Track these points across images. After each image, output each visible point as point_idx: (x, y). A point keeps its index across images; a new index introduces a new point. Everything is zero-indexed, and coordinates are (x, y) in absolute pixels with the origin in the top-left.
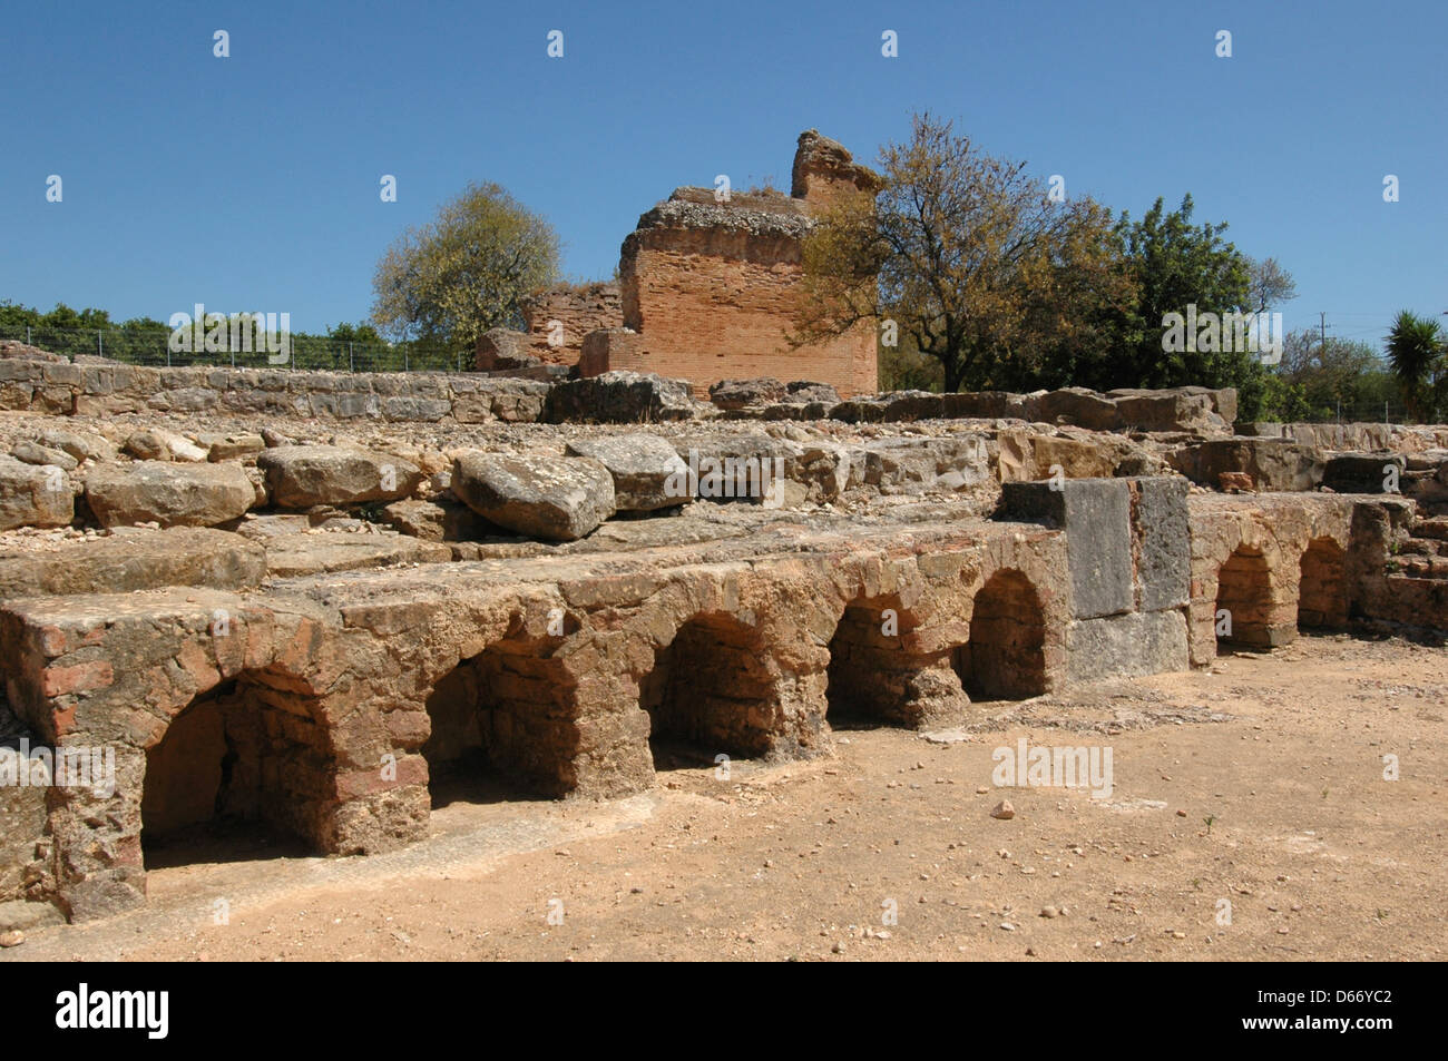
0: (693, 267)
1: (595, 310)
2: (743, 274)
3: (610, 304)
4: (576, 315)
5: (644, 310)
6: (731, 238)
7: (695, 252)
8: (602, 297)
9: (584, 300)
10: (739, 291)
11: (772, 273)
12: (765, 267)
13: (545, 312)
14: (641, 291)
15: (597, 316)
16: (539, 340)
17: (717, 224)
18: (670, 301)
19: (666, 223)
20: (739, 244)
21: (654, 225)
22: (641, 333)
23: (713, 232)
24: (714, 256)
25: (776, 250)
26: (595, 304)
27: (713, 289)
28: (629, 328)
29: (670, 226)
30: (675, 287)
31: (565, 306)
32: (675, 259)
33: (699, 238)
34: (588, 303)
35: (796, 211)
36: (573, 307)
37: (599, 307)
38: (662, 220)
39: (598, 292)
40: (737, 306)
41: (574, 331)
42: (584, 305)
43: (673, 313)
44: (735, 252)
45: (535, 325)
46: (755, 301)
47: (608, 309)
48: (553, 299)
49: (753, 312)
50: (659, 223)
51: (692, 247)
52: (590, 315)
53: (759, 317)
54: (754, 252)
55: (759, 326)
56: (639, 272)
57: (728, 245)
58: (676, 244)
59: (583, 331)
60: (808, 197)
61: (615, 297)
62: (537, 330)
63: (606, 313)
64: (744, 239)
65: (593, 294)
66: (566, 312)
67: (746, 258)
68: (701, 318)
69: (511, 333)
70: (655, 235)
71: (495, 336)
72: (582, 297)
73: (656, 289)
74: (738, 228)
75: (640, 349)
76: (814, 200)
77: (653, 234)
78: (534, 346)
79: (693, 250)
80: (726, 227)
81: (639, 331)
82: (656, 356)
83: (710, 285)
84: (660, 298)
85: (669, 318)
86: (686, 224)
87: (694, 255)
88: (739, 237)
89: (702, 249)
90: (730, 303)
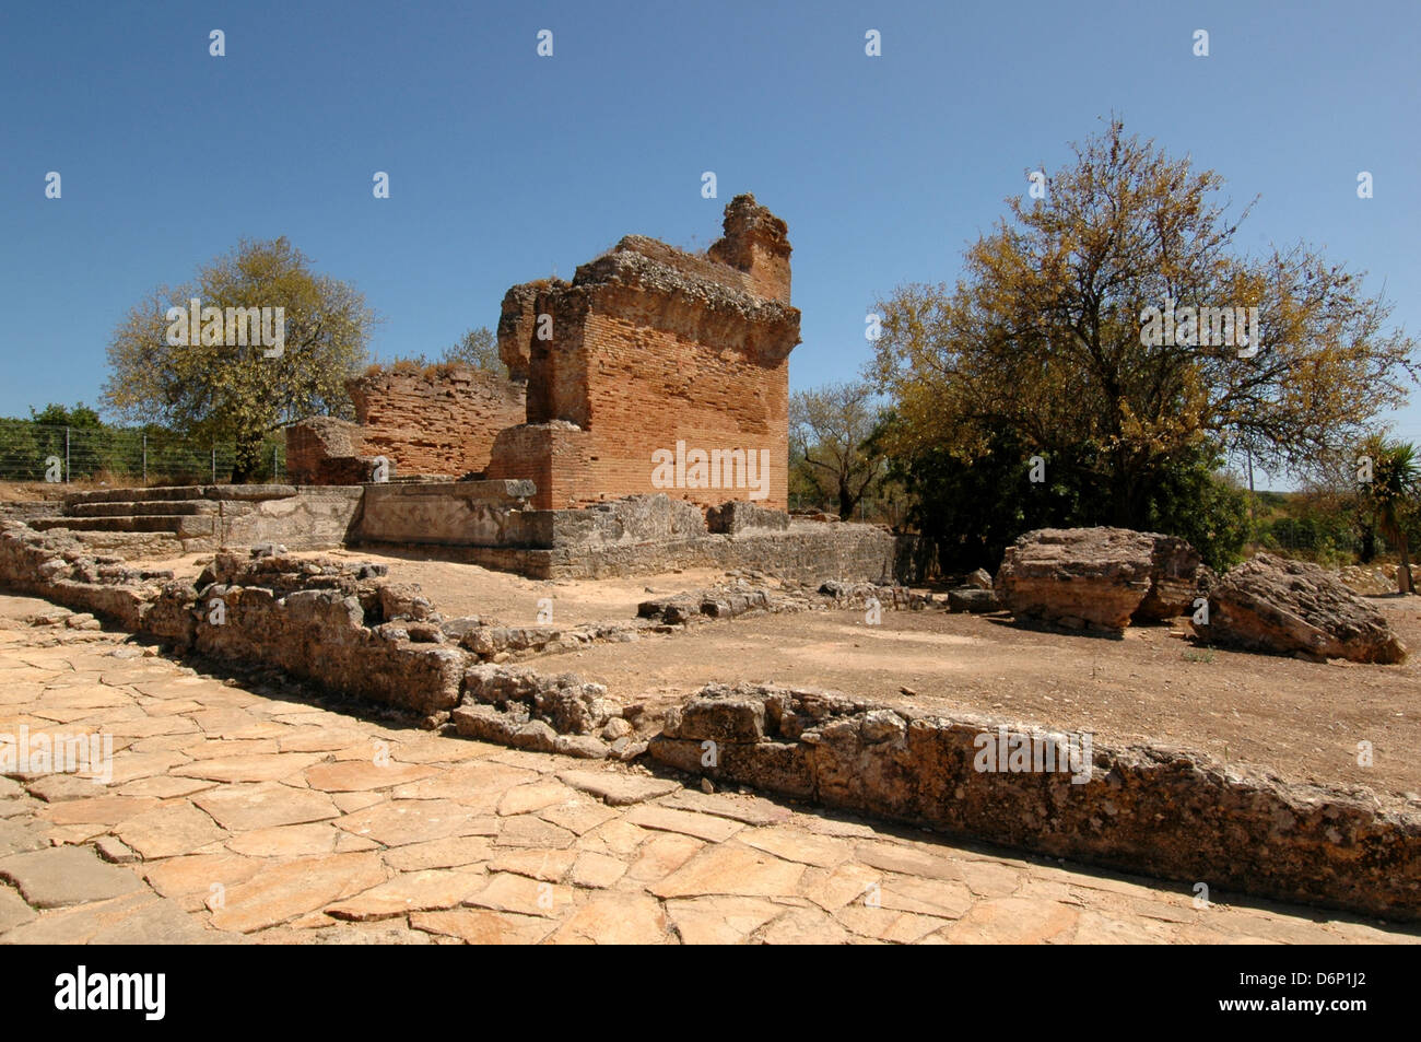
0: (646, 344)
1: (445, 398)
2: (694, 358)
3: (462, 392)
4: (421, 403)
5: (592, 398)
6: (687, 308)
7: (648, 323)
8: (453, 382)
9: (431, 384)
10: (691, 379)
11: (721, 360)
12: (714, 352)
13: (383, 398)
14: (590, 370)
15: (446, 405)
16: (376, 434)
17: (676, 289)
18: (622, 387)
19: (622, 277)
20: (692, 318)
21: (608, 280)
22: (590, 430)
23: (670, 299)
24: (666, 331)
25: (727, 330)
26: (445, 391)
27: (666, 374)
28: (573, 423)
29: (627, 284)
30: (627, 368)
31: (410, 390)
32: (627, 331)
33: (654, 306)
34: (436, 389)
35: (743, 287)
36: (418, 393)
37: (449, 395)
38: (618, 273)
39: (447, 376)
40: (688, 398)
41: (419, 423)
42: (431, 391)
43: (624, 404)
44: (687, 329)
45: (370, 414)
46: (705, 393)
47: (459, 397)
48: (395, 381)
49: (704, 408)
50: (615, 277)
51: (646, 317)
52: (439, 404)
53: (709, 414)
54: (705, 331)
55: (709, 426)
56: (588, 344)
57: (682, 319)
58: (629, 311)
59: (431, 424)
60: (753, 270)
61: (468, 383)
62: (374, 420)
63: (457, 403)
64: (699, 312)
65: (442, 378)
66: (410, 399)
67: (698, 338)
68: (653, 413)
69: (343, 423)
70: (607, 294)
71: (321, 426)
72: (428, 380)
73: (606, 369)
74: (695, 298)
75: (588, 453)
76: (758, 275)
77: (606, 292)
78: (369, 441)
79: (645, 321)
80: (684, 294)
81: (586, 427)
82: (606, 463)
83: (663, 370)
84: (611, 382)
85: (620, 411)
86: (643, 284)
87: (647, 328)
88: (694, 308)
89: (655, 320)
90: (682, 394)
